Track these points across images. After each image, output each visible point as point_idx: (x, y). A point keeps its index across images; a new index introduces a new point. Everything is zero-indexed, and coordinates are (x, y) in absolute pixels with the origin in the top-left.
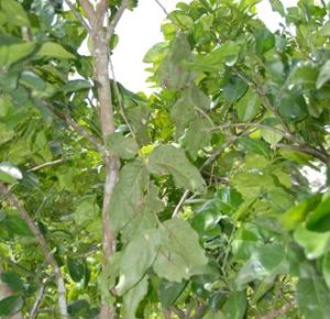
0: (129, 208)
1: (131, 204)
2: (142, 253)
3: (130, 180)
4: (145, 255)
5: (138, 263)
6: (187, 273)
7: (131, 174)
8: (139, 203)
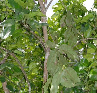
0: (53, 64)
1: (53, 63)
2: (58, 78)
3: (53, 55)
4: (59, 79)
5: (57, 81)
6: (73, 85)
7: (54, 53)
8: (56, 62)
